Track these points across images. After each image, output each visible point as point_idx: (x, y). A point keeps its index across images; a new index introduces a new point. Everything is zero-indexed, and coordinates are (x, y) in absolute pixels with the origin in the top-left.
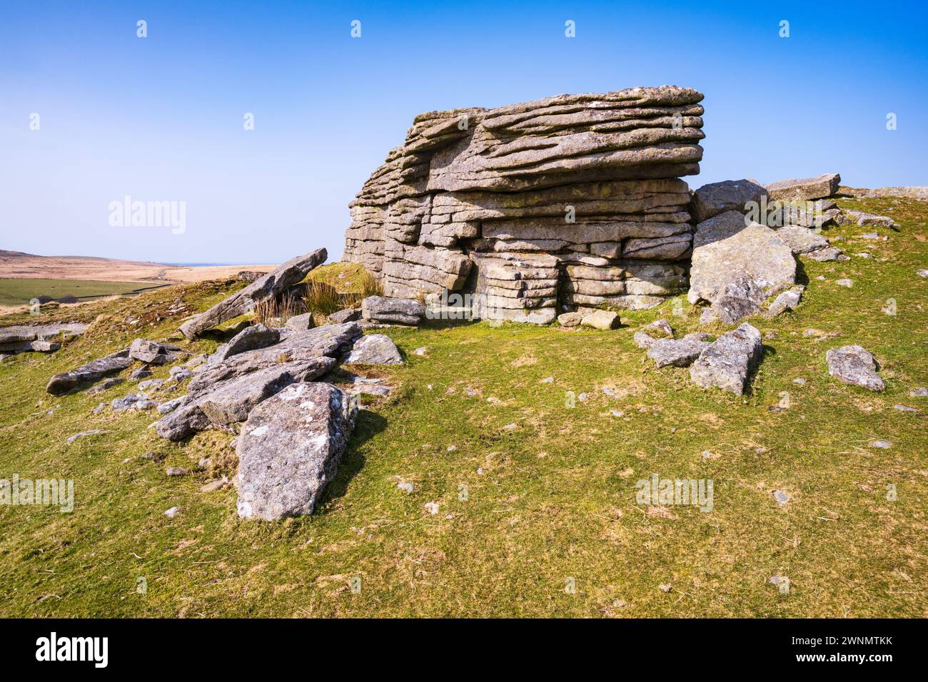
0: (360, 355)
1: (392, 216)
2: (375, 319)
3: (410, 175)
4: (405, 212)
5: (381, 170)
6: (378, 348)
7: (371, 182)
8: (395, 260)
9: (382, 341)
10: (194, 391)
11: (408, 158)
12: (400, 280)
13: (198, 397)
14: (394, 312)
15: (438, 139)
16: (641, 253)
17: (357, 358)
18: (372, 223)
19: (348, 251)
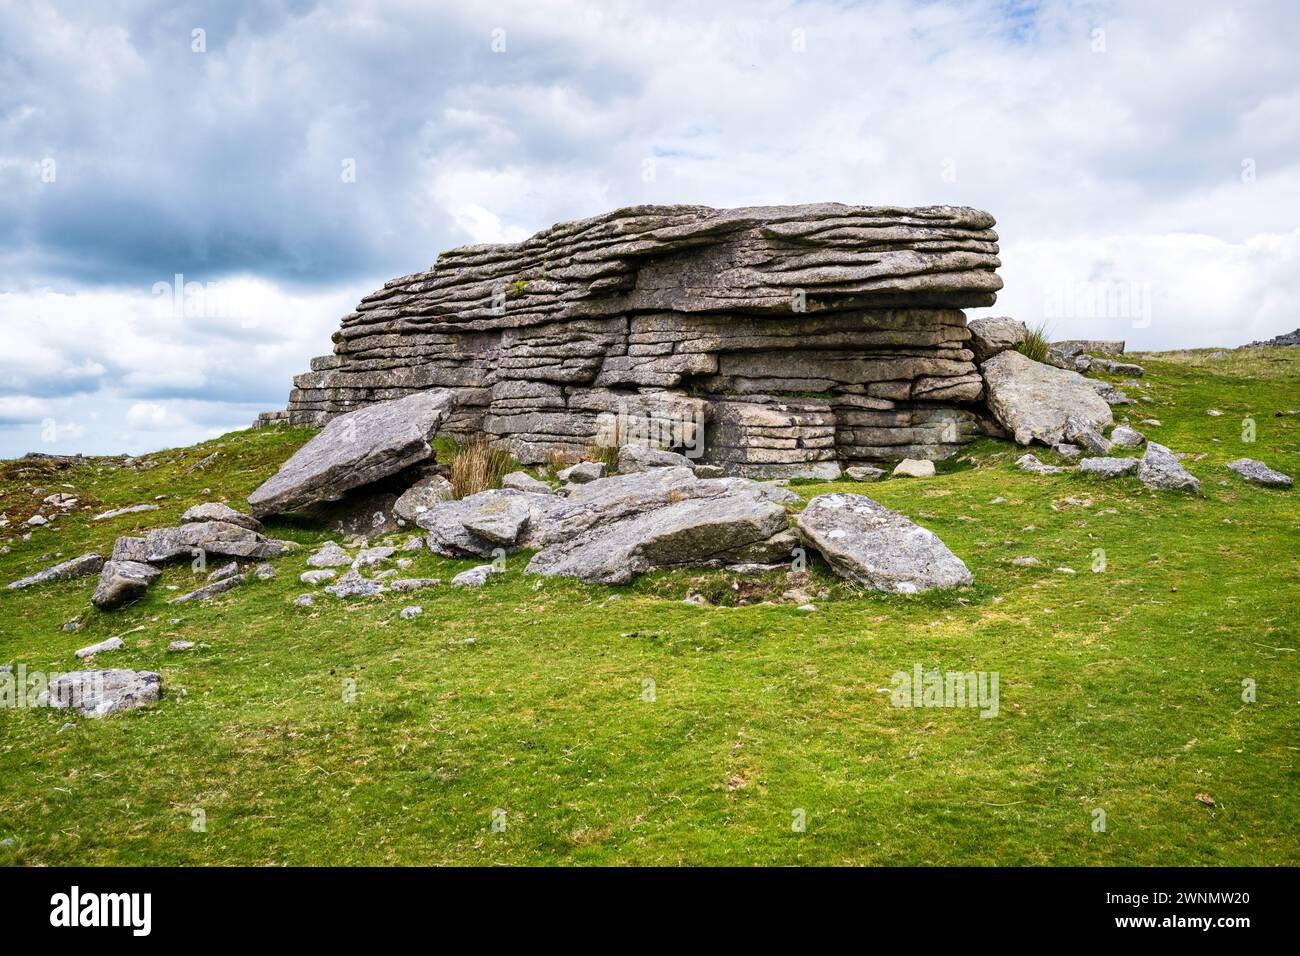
3: (602, 288)
4: (576, 339)
8: (546, 409)
12: (565, 438)
16: (935, 393)
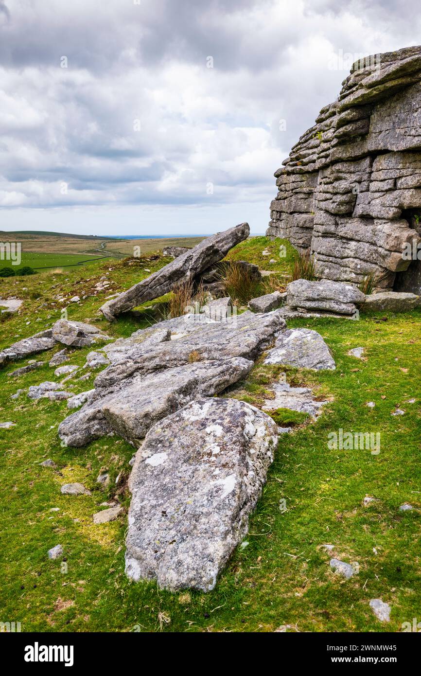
0: (283, 355)
1: (323, 185)
2: (301, 307)
3: (345, 134)
4: (338, 179)
5: (310, 132)
6: (304, 347)
7: (299, 147)
8: (326, 235)
9: (309, 338)
10: (101, 388)
11: (343, 114)
12: (331, 259)
13: (104, 396)
14: (324, 299)
15: (380, 87)
17: (279, 359)
18: (300, 192)
19: (274, 225)
